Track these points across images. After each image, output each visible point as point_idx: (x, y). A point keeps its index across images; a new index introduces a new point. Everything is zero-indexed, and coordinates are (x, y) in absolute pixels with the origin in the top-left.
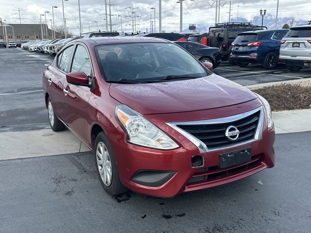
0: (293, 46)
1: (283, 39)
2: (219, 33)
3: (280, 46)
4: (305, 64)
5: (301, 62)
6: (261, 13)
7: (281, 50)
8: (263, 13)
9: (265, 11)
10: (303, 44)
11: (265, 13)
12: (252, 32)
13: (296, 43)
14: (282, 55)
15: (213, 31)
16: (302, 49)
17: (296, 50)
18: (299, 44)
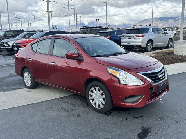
0: (128, 38)
1: (122, 35)
2: (86, 31)
3: (121, 39)
4: (135, 47)
5: (133, 46)
6: (97, 21)
7: (122, 40)
8: (98, 21)
9: (99, 19)
10: (133, 37)
11: (99, 21)
12: (105, 31)
13: (130, 36)
14: (122, 43)
15: (82, 30)
16: (133, 40)
17: (130, 40)
18: (131, 37)
